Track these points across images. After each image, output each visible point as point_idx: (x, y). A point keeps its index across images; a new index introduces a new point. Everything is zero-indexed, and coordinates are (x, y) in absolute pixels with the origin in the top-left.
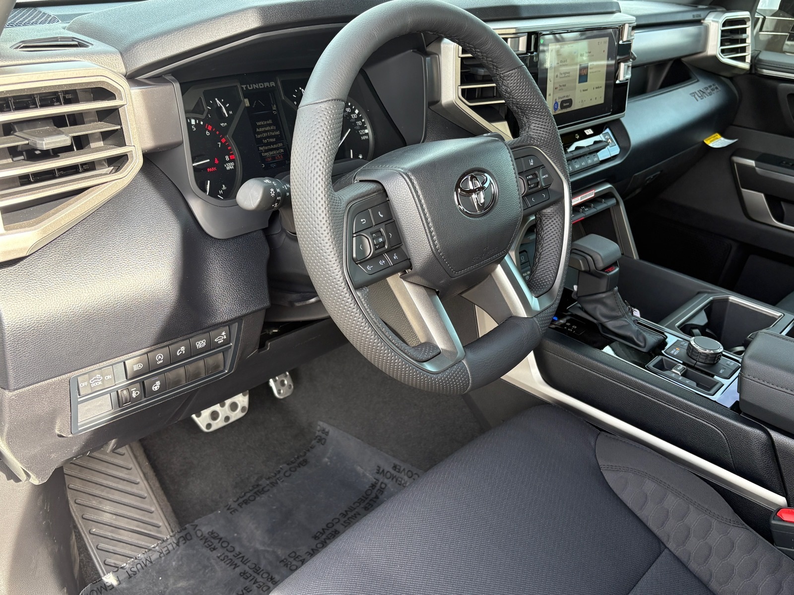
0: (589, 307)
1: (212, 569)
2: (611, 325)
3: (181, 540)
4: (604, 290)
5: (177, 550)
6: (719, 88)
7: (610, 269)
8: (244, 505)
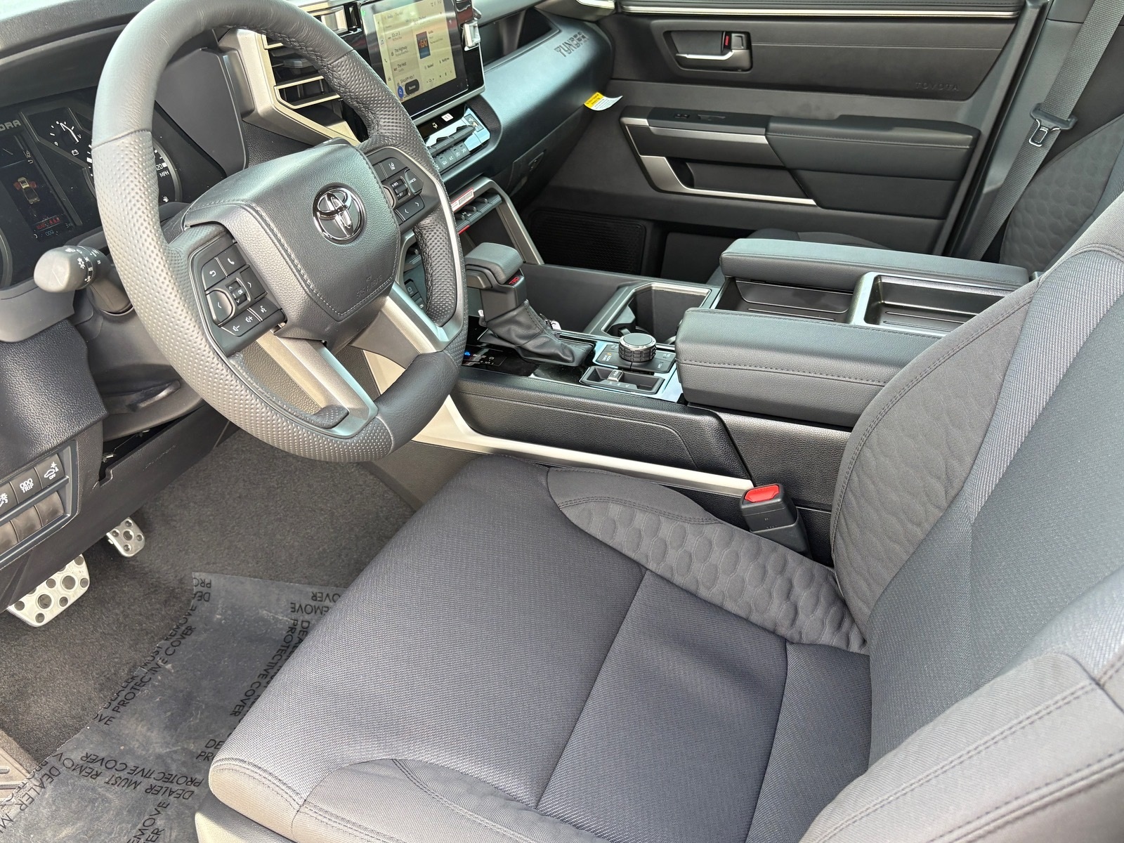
0: (502, 331)
1: (103, 800)
2: (531, 345)
3: (44, 779)
4: (514, 306)
5: (44, 794)
6: (587, 37)
7: (514, 280)
8: (122, 709)
